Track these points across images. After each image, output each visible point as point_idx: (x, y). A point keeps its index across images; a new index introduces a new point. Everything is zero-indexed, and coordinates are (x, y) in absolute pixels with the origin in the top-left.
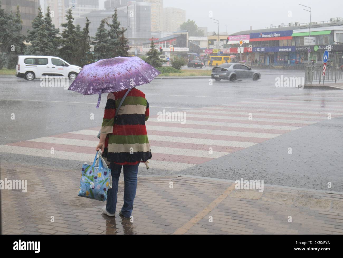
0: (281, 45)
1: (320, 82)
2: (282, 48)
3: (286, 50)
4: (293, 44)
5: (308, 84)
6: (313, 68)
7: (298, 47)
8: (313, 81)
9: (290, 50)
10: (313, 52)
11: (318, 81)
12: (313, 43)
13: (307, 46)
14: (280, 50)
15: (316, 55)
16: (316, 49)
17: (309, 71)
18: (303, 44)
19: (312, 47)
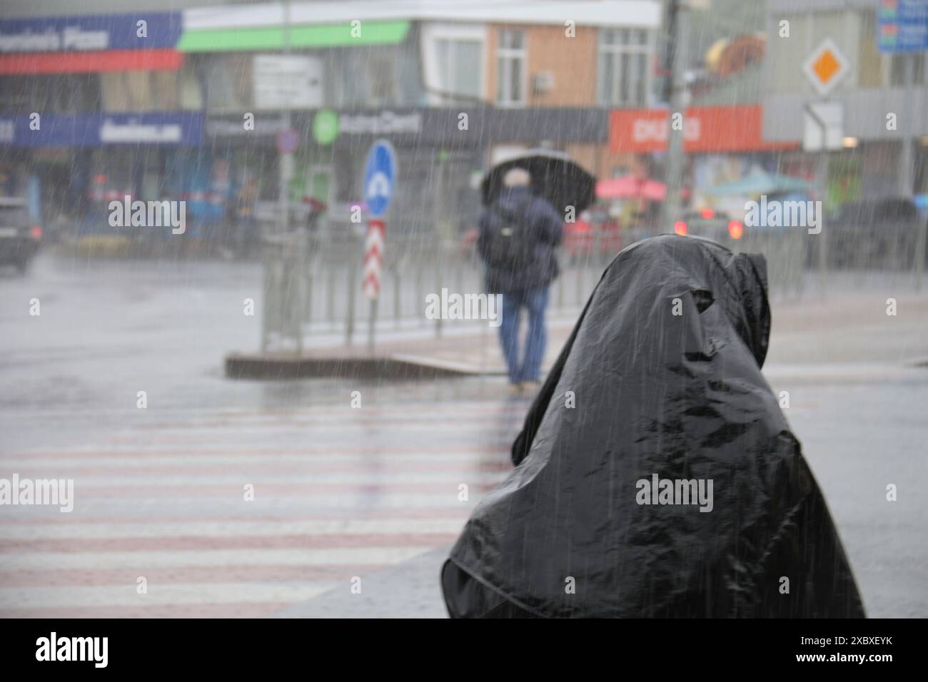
0: (114, 101)
1: (350, 331)
2: (121, 120)
3: (145, 134)
4: (191, 100)
5: (283, 346)
6: (313, 246)
7: (218, 118)
8: (314, 327)
9: (172, 133)
10: (309, 150)
11: (341, 326)
12: (307, 97)
13: (274, 115)
14: (111, 133)
15: (330, 169)
16: (326, 130)
17: (287, 269)
18: (246, 97)
19: (303, 119)
